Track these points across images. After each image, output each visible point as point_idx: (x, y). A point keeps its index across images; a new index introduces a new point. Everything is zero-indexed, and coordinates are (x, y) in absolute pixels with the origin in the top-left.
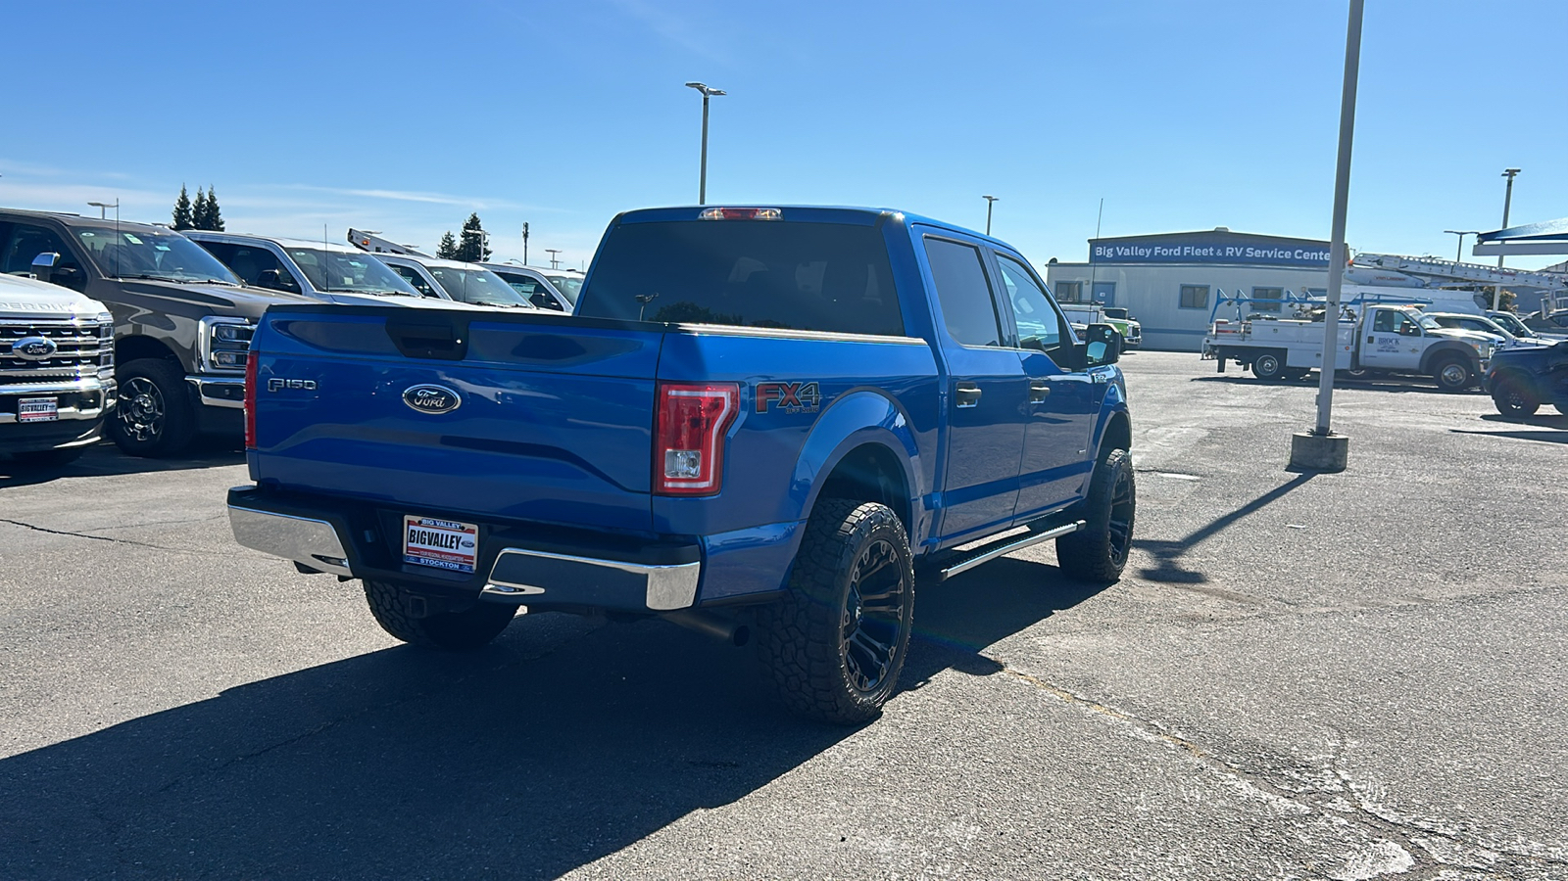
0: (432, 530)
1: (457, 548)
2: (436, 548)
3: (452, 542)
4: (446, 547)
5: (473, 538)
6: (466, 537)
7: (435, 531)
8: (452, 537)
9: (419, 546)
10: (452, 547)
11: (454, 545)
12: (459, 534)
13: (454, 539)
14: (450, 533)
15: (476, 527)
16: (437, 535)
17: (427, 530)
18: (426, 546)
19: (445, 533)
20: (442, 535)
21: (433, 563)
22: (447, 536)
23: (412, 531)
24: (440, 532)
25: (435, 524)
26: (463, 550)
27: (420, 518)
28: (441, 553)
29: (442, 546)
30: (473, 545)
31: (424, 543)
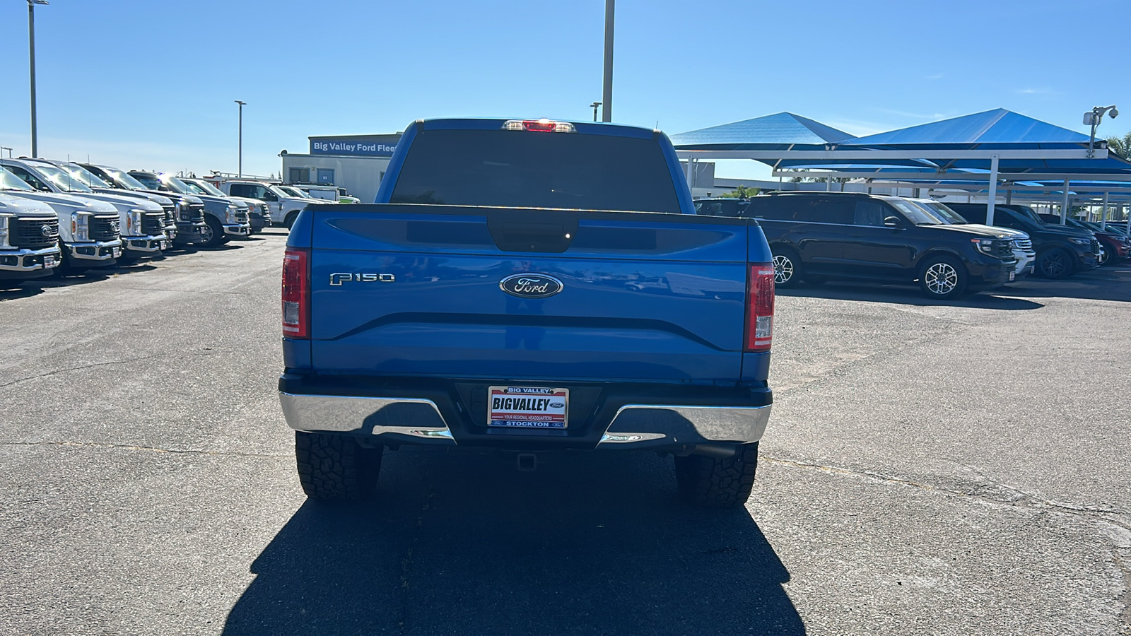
0: (517, 397)
1: (545, 409)
2: (522, 411)
3: (540, 404)
4: (534, 409)
5: (564, 400)
6: (553, 399)
7: (522, 397)
8: (540, 400)
9: (504, 411)
10: (539, 409)
11: (542, 407)
12: (547, 398)
13: (542, 402)
14: (537, 398)
15: (566, 391)
16: (524, 400)
17: (512, 397)
18: (512, 411)
19: (532, 398)
20: (529, 400)
21: (519, 424)
22: (534, 400)
23: (495, 399)
24: (527, 398)
25: (522, 391)
26: (550, 411)
27: (506, 388)
28: (528, 415)
29: (528, 409)
30: (562, 406)
31: (510, 408)
